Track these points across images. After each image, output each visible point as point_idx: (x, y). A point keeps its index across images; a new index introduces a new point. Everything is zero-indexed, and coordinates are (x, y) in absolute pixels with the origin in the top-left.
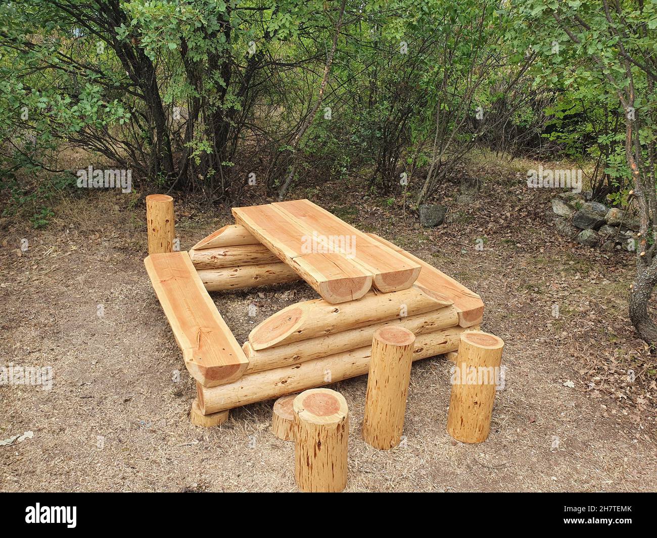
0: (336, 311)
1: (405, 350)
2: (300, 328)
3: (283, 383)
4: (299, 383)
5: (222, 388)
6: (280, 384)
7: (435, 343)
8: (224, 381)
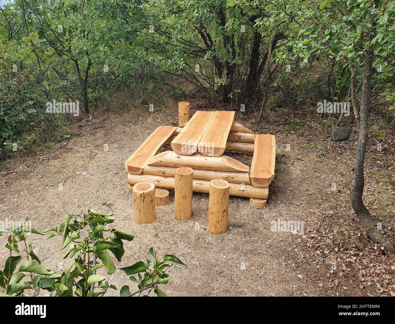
0: (179, 157)
1: (182, 177)
2: (161, 160)
3: (158, 182)
4: (164, 184)
5: (135, 176)
6: (157, 182)
7: (237, 189)
8: (135, 173)
